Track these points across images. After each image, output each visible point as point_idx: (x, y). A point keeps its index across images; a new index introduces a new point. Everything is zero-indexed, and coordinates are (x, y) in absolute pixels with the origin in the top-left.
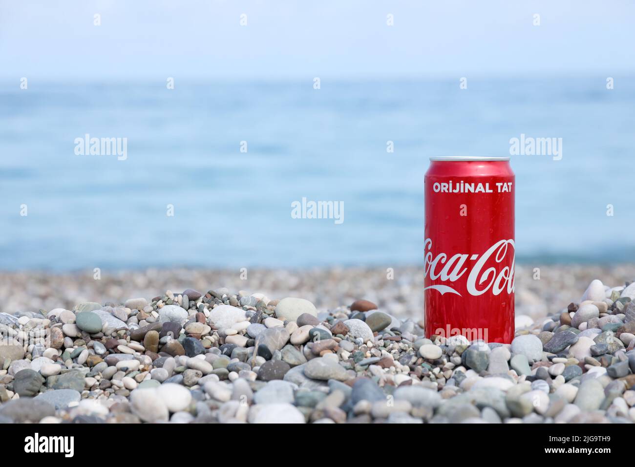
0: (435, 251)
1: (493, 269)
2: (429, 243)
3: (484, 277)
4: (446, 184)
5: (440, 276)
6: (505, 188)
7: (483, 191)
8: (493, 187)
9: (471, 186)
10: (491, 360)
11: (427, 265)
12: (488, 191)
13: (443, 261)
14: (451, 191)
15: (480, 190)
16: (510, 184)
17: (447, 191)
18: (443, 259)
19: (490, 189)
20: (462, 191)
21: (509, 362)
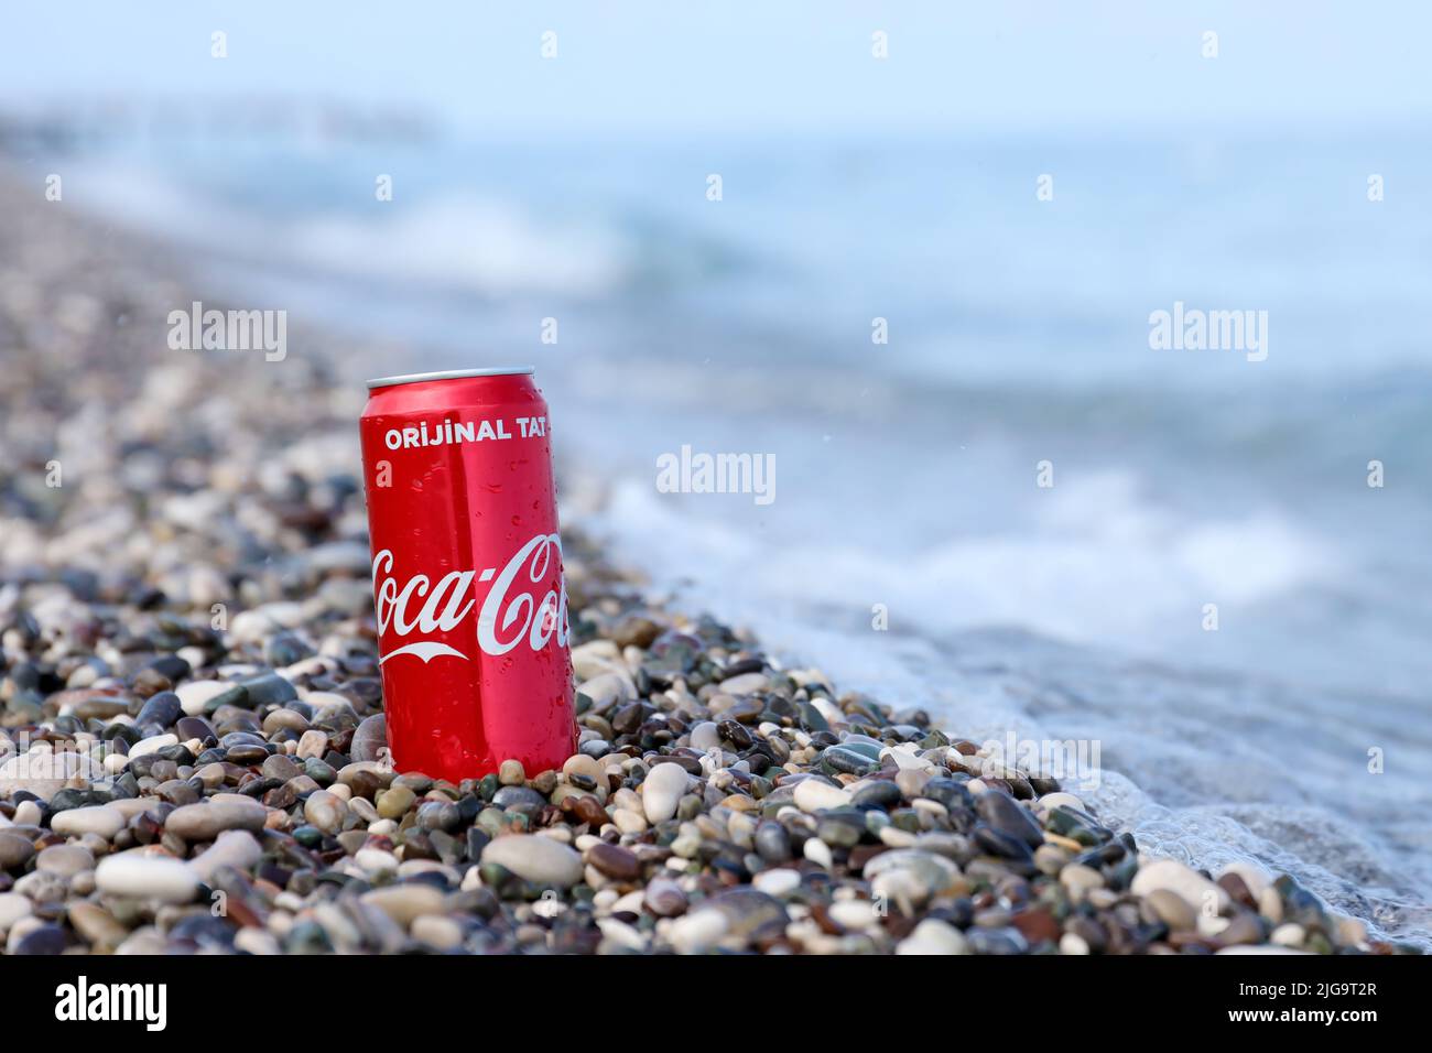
2: (386, 559)
7: (493, 437)
11: (386, 605)
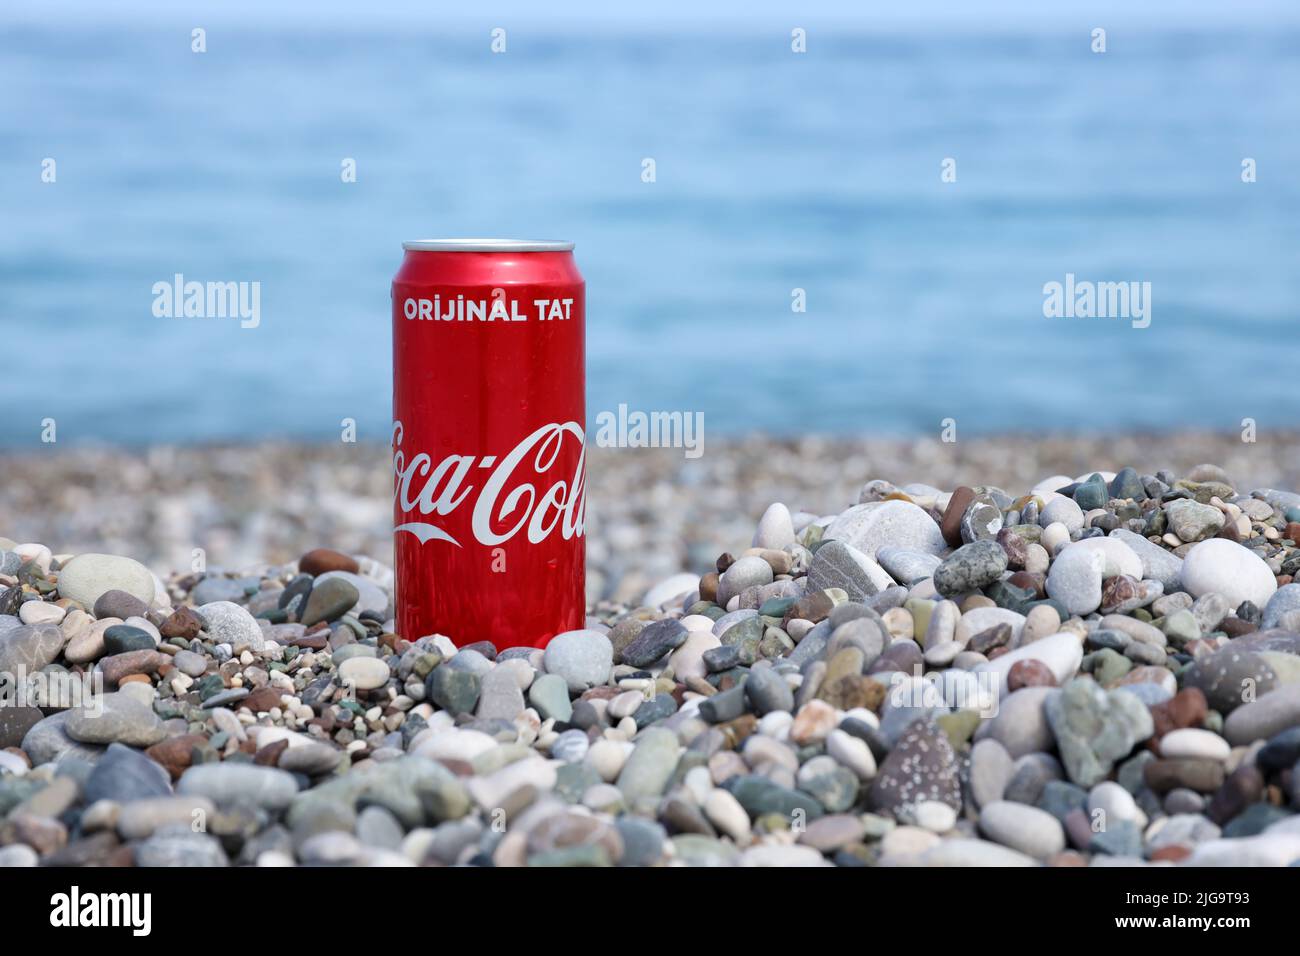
0: (409, 449)
1: (529, 487)
3: (510, 505)
4: (428, 303)
5: (418, 504)
6: (556, 310)
8: (528, 308)
9: (479, 308)
10: (486, 689)
12: (516, 317)
13: (424, 471)
14: (437, 318)
15: (499, 315)
16: (568, 302)
17: (429, 318)
18: (424, 467)
19: (519, 313)
20: (461, 318)
21: (526, 693)
